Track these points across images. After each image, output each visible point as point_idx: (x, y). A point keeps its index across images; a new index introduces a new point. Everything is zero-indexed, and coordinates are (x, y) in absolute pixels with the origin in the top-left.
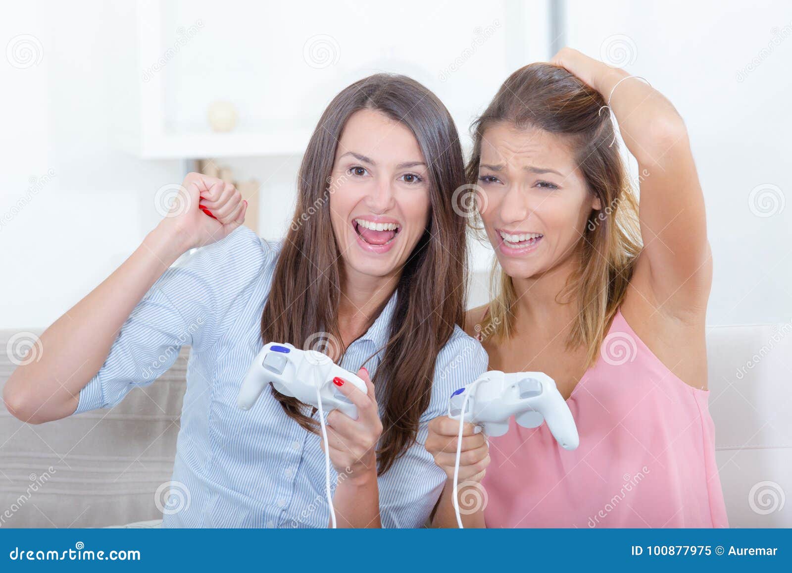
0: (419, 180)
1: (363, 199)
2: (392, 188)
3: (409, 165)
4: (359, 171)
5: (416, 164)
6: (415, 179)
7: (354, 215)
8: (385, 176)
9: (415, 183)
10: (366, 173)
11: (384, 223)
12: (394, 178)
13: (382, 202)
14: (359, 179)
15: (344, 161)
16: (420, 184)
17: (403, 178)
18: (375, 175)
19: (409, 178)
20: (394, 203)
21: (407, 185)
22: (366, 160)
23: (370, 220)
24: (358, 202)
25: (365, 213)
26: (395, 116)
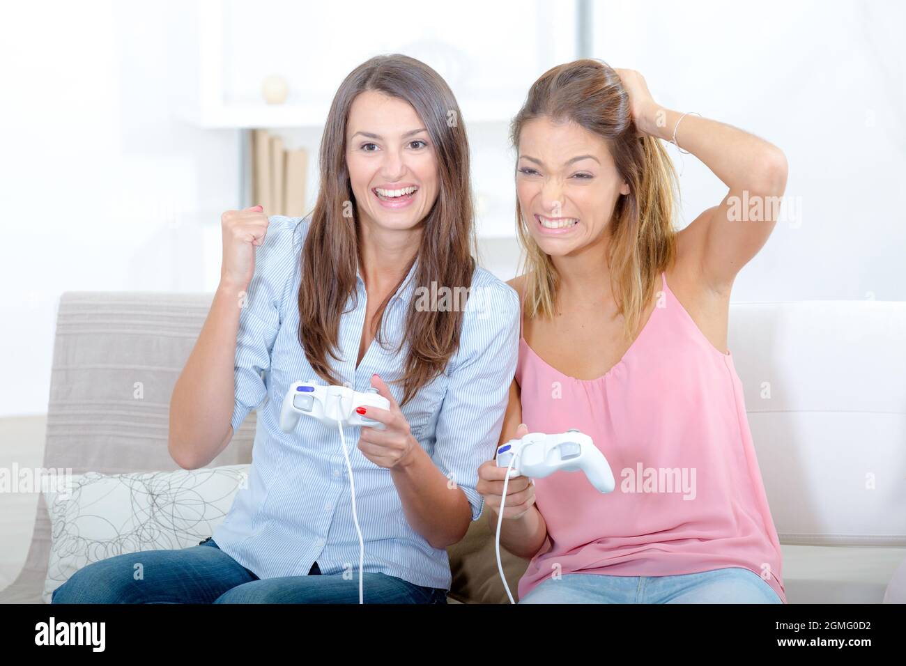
0: (425, 144)
1: (379, 171)
2: (401, 157)
3: (412, 133)
4: (370, 147)
5: (418, 131)
6: (421, 145)
7: (373, 185)
8: (393, 146)
9: (421, 148)
10: (376, 148)
11: (400, 188)
12: (402, 146)
13: (395, 171)
14: (371, 153)
15: (355, 141)
16: (426, 148)
17: (410, 146)
18: (384, 148)
19: (415, 145)
20: (406, 169)
21: (414, 152)
22: (374, 136)
23: (388, 188)
24: (375, 173)
25: (382, 183)
26: (392, 93)
